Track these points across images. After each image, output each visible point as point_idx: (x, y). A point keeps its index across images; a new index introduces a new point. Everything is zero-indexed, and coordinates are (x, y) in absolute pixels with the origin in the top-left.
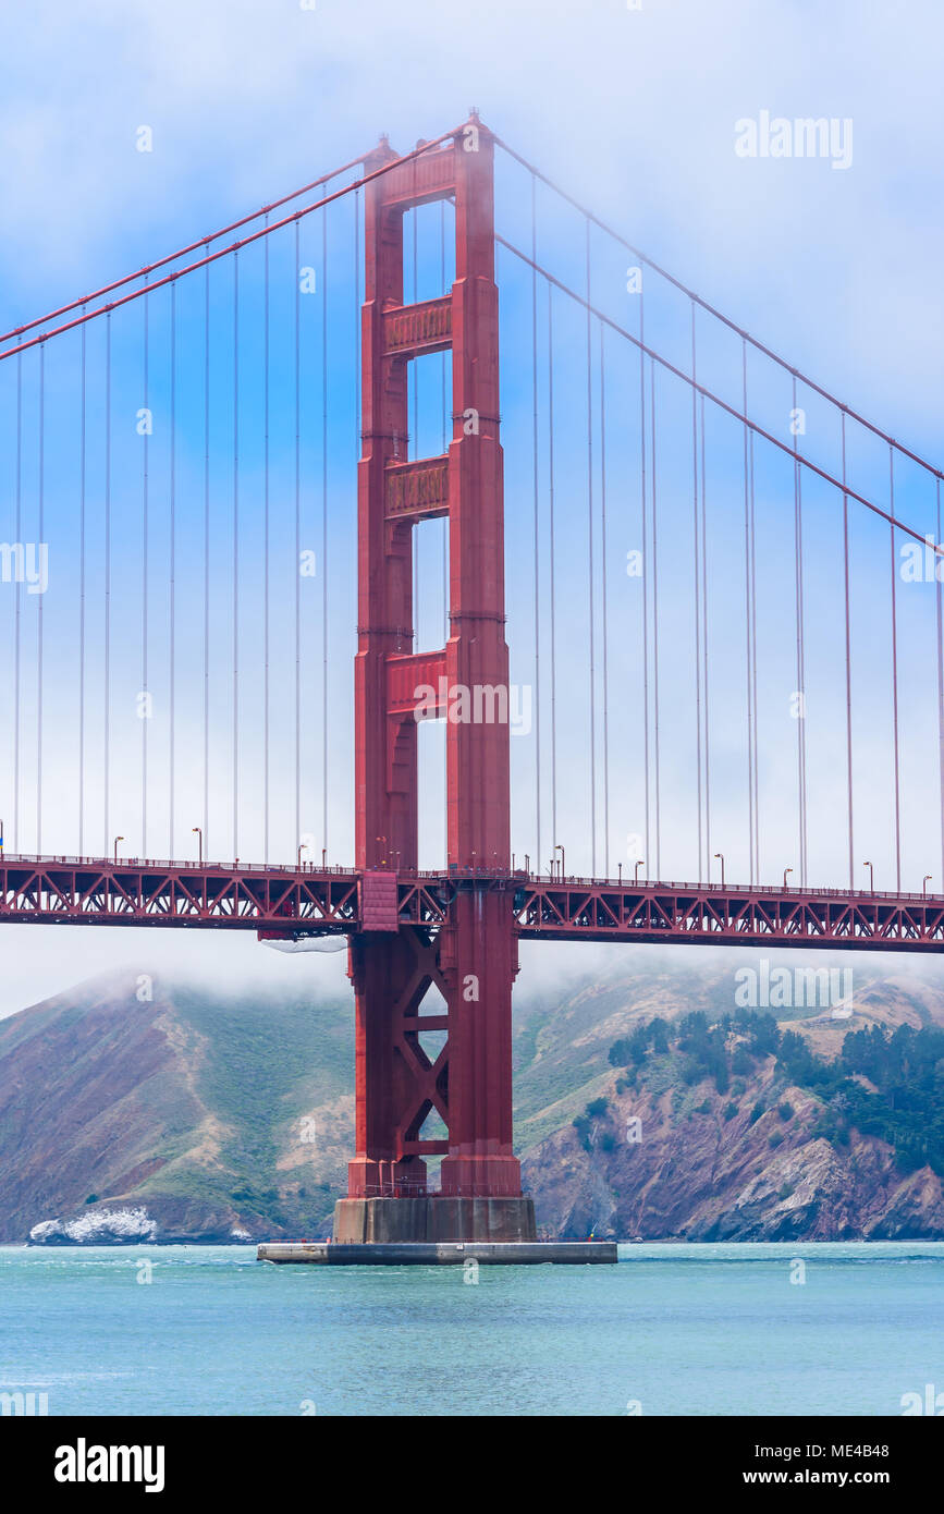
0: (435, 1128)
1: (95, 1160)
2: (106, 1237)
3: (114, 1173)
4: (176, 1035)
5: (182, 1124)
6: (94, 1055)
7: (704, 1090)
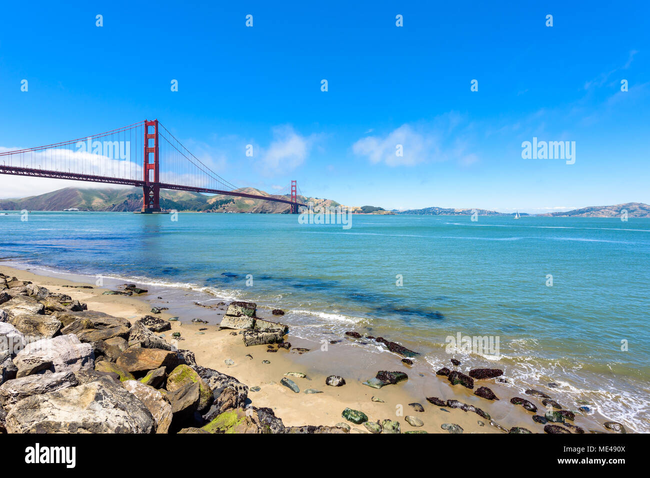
0: (151, 202)
1: (70, 203)
2: (73, 210)
3: (72, 205)
4: (79, 193)
5: (81, 200)
6: (68, 194)
7: (136, 200)
